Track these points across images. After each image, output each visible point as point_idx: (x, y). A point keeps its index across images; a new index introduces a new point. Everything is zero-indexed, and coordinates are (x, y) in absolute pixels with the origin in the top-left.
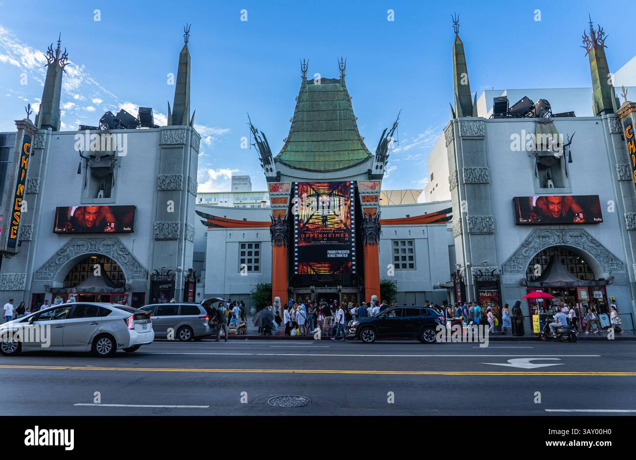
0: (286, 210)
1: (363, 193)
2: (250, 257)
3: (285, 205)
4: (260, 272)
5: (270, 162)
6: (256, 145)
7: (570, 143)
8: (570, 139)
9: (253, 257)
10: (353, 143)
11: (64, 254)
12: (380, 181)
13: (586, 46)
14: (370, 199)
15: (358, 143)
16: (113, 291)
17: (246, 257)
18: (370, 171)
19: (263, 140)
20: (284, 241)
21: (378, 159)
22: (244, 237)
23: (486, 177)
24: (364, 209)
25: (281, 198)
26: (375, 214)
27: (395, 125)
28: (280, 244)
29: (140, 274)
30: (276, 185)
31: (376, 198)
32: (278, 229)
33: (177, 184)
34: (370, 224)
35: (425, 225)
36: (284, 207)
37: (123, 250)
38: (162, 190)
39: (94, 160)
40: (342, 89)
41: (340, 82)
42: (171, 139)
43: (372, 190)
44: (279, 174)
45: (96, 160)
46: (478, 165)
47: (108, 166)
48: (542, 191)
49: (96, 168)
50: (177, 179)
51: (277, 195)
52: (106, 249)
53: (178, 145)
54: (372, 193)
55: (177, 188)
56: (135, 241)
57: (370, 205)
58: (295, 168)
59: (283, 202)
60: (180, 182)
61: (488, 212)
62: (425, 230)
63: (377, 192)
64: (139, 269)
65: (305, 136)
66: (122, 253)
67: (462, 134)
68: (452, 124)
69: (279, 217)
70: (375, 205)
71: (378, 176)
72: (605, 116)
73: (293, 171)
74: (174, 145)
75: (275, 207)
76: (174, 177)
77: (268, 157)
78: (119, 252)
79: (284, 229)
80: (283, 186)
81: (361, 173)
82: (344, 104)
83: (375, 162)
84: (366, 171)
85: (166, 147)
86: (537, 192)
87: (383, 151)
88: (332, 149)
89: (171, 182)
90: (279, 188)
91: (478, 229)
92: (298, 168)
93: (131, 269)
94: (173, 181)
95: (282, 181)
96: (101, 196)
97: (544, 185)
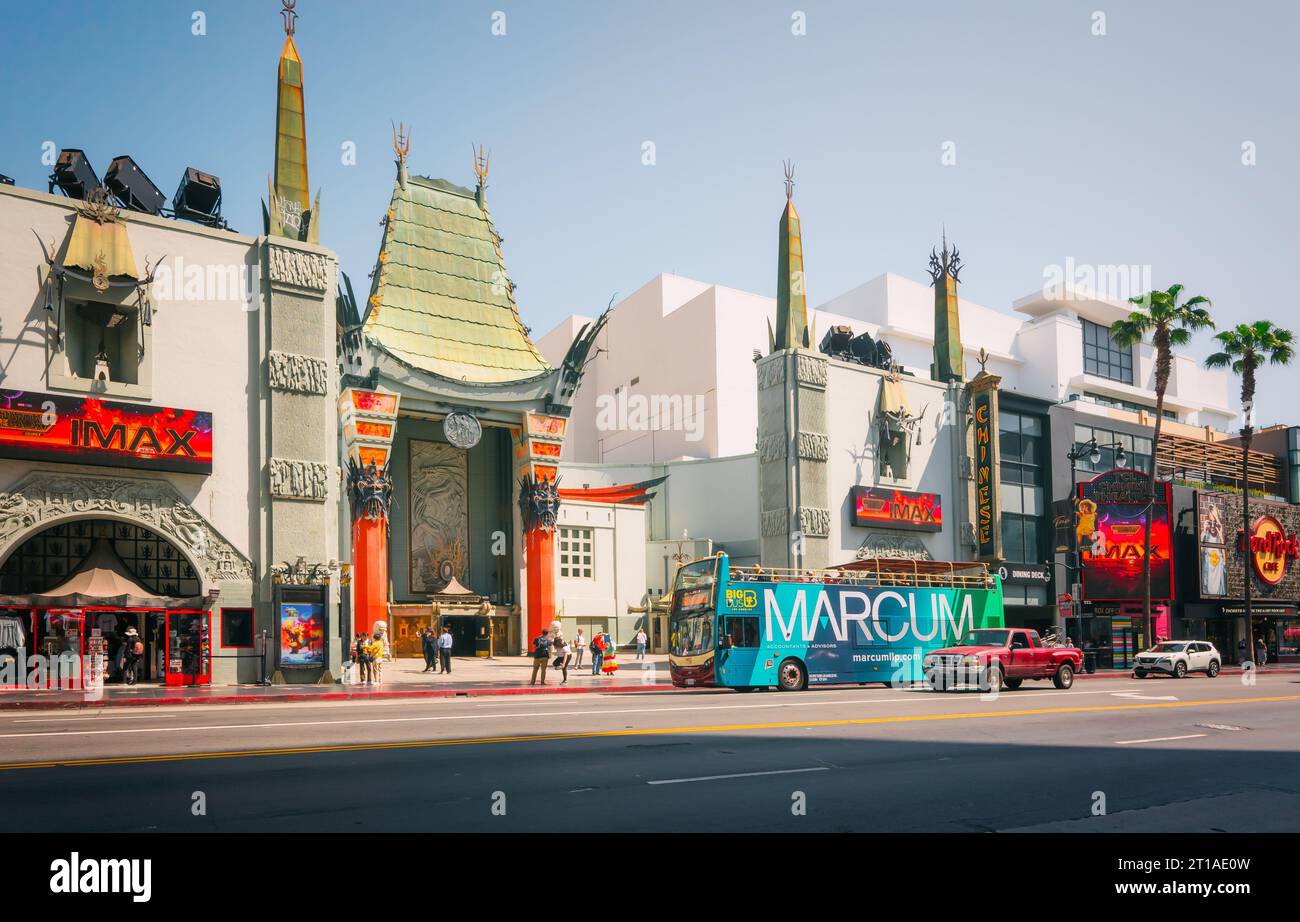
0: (386, 450)
1: (536, 437)
3: (384, 438)
5: (356, 343)
7: (921, 418)
8: (922, 411)
10: (510, 336)
11: (12, 509)
12: (565, 420)
13: (933, 271)
14: (546, 450)
15: (518, 337)
16: (171, 605)
18: (549, 399)
20: (383, 513)
21: (567, 377)
23: (825, 450)
24: (535, 466)
25: (377, 425)
26: (553, 477)
27: (602, 320)
28: (374, 519)
29: (237, 569)
30: (368, 395)
31: (557, 449)
32: (372, 488)
33: (316, 380)
34: (546, 496)
35: (612, 505)
36: (383, 443)
37: (187, 512)
38: (281, 389)
39: (89, 280)
40: (481, 215)
41: (478, 197)
42: (294, 272)
43: (551, 434)
44: (375, 373)
45: (96, 282)
46: (817, 430)
47: (122, 303)
48: (883, 480)
49: (84, 305)
50: (316, 368)
51: (369, 416)
52: (139, 508)
53: (312, 289)
54: (551, 439)
55: (317, 390)
56: (215, 495)
57: (546, 461)
58: (408, 366)
59: (381, 433)
60: (322, 374)
61: (825, 506)
62: (612, 514)
63: (558, 439)
64: (233, 558)
65: (416, 300)
66: (185, 520)
67: (800, 376)
68: (785, 356)
69: (373, 463)
70: (554, 461)
71: (563, 410)
72: (954, 385)
73: (404, 372)
74: (301, 287)
75: (364, 441)
76: (309, 362)
77: (353, 331)
78: (178, 517)
79: (385, 488)
80: (381, 399)
81: (533, 398)
82: (488, 249)
83: (560, 381)
84: (542, 397)
85: (282, 289)
86: (876, 482)
87: (576, 364)
88: (469, 338)
89: (303, 374)
90: (372, 401)
91: (812, 528)
92: (415, 368)
93: (212, 559)
94: (306, 371)
95: (380, 389)
96: (102, 376)
97: (883, 473)
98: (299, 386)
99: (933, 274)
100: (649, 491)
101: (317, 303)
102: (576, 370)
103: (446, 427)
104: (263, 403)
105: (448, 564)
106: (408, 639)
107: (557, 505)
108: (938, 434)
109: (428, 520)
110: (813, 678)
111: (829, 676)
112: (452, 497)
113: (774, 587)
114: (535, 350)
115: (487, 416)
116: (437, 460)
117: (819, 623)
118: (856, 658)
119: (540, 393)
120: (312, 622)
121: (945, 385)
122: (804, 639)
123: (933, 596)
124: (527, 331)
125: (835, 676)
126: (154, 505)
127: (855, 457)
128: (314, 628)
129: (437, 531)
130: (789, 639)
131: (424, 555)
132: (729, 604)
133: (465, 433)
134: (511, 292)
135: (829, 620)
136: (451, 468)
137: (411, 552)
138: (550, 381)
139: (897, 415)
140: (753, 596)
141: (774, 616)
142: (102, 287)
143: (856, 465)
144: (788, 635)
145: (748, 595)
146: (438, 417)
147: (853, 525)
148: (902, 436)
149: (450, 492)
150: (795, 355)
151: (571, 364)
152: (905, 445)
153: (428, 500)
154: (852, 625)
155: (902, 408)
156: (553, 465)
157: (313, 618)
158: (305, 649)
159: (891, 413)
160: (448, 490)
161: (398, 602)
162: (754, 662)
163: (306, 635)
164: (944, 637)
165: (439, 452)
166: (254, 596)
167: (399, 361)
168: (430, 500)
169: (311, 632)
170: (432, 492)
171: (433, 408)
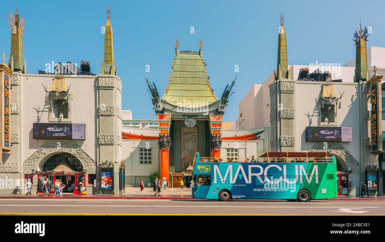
0: (168, 130)
1: (213, 122)
2: (146, 156)
3: (167, 127)
4: (152, 164)
5: (158, 101)
6: (150, 91)
7: (341, 98)
8: (341, 95)
9: (148, 156)
10: (207, 93)
11: (42, 151)
12: (222, 116)
13: (355, 39)
14: (217, 126)
15: (210, 93)
16: (76, 173)
17: (144, 156)
18: (217, 110)
19: (154, 88)
20: (167, 148)
21: (223, 103)
22: (142, 145)
23: (293, 115)
24: (213, 131)
25: (165, 123)
26: (219, 134)
27: (233, 83)
28: (164, 150)
29: (92, 164)
30: (162, 115)
31: (220, 125)
32: (164, 141)
33: (111, 112)
34: (216, 140)
35: (245, 141)
36: (167, 128)
37: (80, 150)
38: (102, 115)
39: (55, 94)
40: (200, 58)
41: (199, 54)
42: (105, 83)
43: (218, 121)
44: (164, 109)
45: (56, 94)
46: (289, 107)
47: (65, 98)
48: (322, 123)
49: (57, 100)
50: (111, 108)
51: (163, 121)
52: (69, 149)
53: (110, 87)
54: (218, 122)
55: (111, 114)
56: (87, 145)
57: (217, 129)
58: (173, 106)
59: (166, 126)
60: (113, 110)
61: (292, 134)
62: (245, 144)
63: (220, 122)
64: (91, 161)
65: (178, 87)
66: (79, 152)
67: (282, 89)
68: (276, 83)
69: (164, 134)
70: (219, 129)
71: (222, 113)
72: (361, 83)
73: (172, 108)
74: (107, 87)
75: (162, 128)
76: (109, 107)
77: (157, 98)
78: (78, 151)
79: (167, 141)
80: (166, 116)
81: (212, 110)
82: (202, 68)
83: (220, 104)
84: (215, 110)
85: (102, 88)
86: (319, 124)
87: (225, 98)
88: (194, 95)
89: (107, 111)
90: (163, 117)
91: (286, 143)
92: (175, 106)
93: (86, 161)
94: (108, 110)
95: (165, 113)
96: (61, 117)
97: (323, 121)
98: (106, 114)
99: (355, 41)
100: (258, 136)
101: (111, 91)
102: (226, 100)
103: (185, 122)
104: (98, 120)
105: (190, 161)
106: (177, 182)
107: (220, 142)
108: (353, 104)
109: (186, 149)
110: (234, 197)
111: (241, 196)
112: (193, 142)
113: (218, 165)
114: (215, 96)
115: (198, 117)
116: (189, 132)
117: (238, 177)
118: (255, 190)
119: (214, 109)
120: (110, 178)
121: (357, 83)
122: (230, 183)
123: (296, 166)
124: (212, 90)
125: (245, 196)
126: (72, 148)
127: (309, 116)
128: (110, 179)
129: (189, 152)
130: (224, 183)
131: (184, 159)
132: (199, 171)
133: (191, 123)
134: (208, 79)
135: (243, 176)
136: (192, 134)
137: (181, 158)
138: (217, 104)
139: (328, 98)
140: (209, 167)
141: (217, 174)
142: (58, 95)
143: (309, 119)
144: (224, 181)
145: (207, 167)
146: (183, 119)
147: (307, 141)
148: (333, 106)
149: (193, 140)
150: (280, 82)
151: (224, 98)
152: (334, 109)
153: (186, 143)
154: (254, 178)
155: (331, 95)
156: (220, 130)
157: (110, 176)
158: (108, 185)
159: (325, 98)
160: (192, 140)
161: (176, 172)
162: (208, 191)
163: (108, 181)
164: (301, 182)
165: (189, 129)
166: (96, 171)
167: (170, 105)
168: (187, 143)
169: (109, 180)
170: (187, 141)
171: (182, 117)
